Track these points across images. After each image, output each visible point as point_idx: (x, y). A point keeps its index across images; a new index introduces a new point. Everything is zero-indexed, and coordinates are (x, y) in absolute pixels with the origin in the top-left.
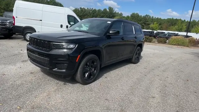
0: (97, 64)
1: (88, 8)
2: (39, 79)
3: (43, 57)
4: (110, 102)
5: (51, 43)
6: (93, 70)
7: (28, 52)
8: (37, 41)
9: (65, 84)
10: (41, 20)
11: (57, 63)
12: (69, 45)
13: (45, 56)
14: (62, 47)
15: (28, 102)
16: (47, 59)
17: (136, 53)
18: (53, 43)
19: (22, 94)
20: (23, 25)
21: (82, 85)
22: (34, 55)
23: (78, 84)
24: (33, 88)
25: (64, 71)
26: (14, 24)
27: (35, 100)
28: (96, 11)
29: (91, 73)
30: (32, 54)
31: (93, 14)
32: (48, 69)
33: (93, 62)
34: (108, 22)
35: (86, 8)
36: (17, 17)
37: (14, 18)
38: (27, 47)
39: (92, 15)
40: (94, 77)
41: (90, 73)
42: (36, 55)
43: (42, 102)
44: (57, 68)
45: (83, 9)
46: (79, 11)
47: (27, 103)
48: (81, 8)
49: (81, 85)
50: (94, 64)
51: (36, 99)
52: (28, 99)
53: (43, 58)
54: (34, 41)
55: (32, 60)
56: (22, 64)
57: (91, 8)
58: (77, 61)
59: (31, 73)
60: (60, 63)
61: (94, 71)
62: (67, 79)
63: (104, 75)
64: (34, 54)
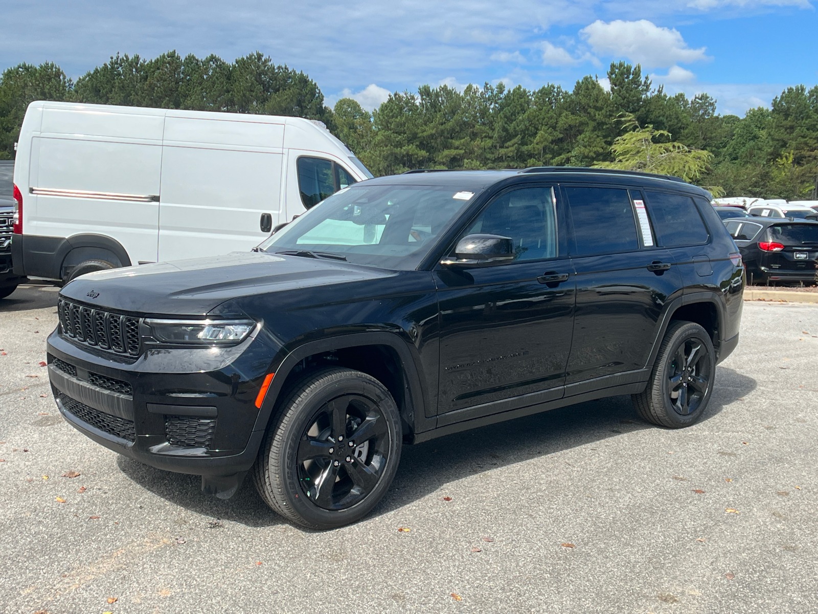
0: (382, 421)
1: (469, 88)
2: (97, 502)
3: (108, 388)
4: (408, 606)
5: (141, 320)
6: (363, 458)
7: (52, 367)
8: (86, 316)
9: (214, 526)
10: (156, 199)
11: (166, 417)
12: (222, 326)
13: (117, 382)
14: (187, 338)
15: (27, 591)
16: (122, 396)
17: (675, 363)
18: (148, 320)
19: (9, 562)
20: (65, 231)
21: (301, 533)
22: (74, 380)
23: (280, 527)
24: (63, 538)
25: (200, 452)
26: (19, 228)
27: (58, 586)
28: (528, 102)
29: (351, 470)
30: (66, 376)
31: (509, 119)
32: (131, 444)
33: (357, 412)
34: (459, 196)
35: (461, 90)
36: (31, 190)
37: (18, 195)
38: (49, 346)
39: (498, 126)
40: (366, 490)
41: (342, 471)
42: (81, 383)
43: (85, 595)
44: (169, 441)
45: (437, 95)
46: (413, 108)
47: (23, 593)
48: (425, 92)
49: (291, 531)
50: (363, 419)
51: (66, 580)
52: (31, 578)
53: (107, 392)
54: (74, 314)
55: (71, 409)
56: (36, 436)
57: (494, 84)
58: (258, 403)
59: (71, 475)
60: (178, 417)
61: (368, 461)
62: (219, 496)
63: (445, 485)
64: (75, 375)
